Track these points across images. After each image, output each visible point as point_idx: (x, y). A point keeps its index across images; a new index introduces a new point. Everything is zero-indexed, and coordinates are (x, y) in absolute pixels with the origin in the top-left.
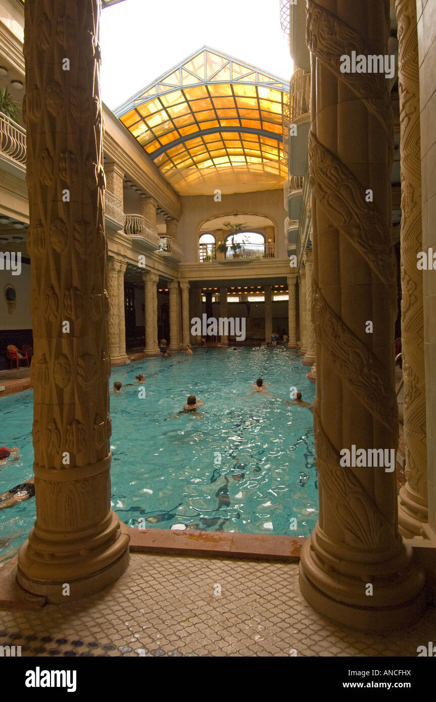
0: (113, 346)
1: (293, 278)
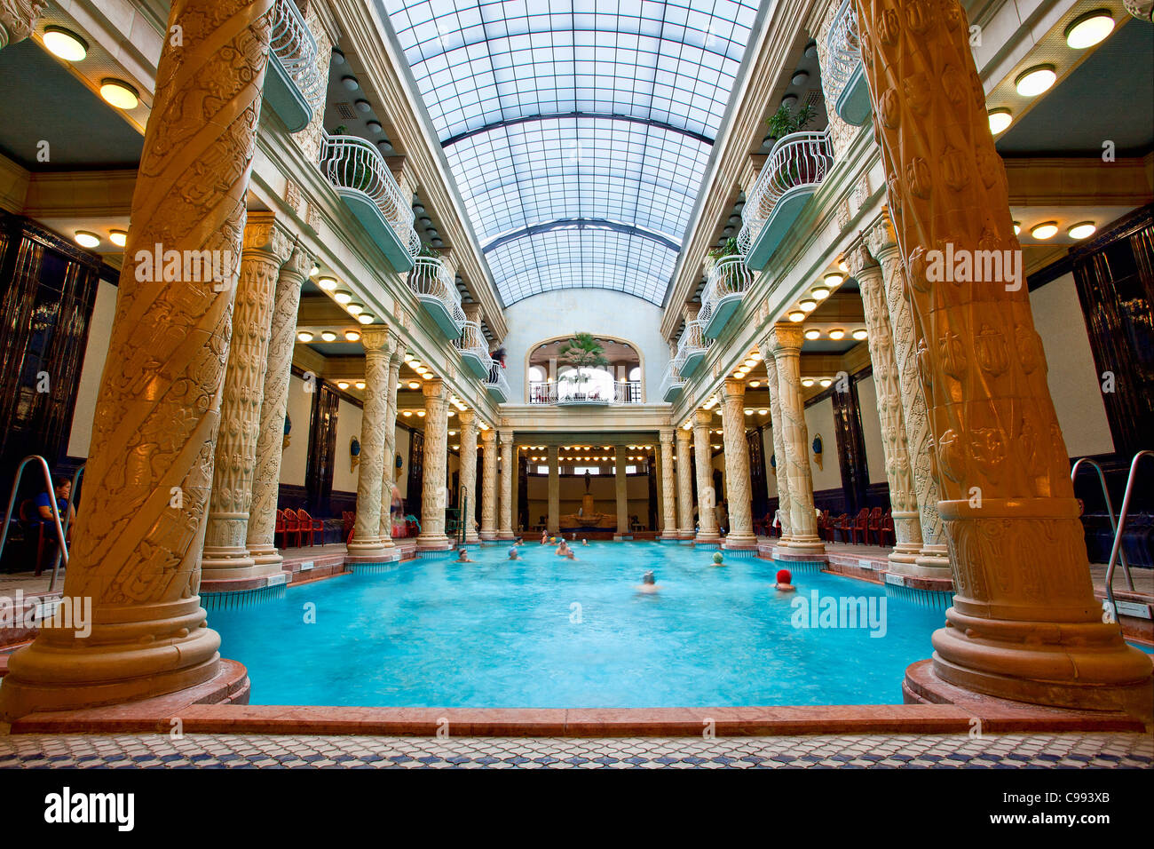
0: (429, 517)
1: (668, 433)
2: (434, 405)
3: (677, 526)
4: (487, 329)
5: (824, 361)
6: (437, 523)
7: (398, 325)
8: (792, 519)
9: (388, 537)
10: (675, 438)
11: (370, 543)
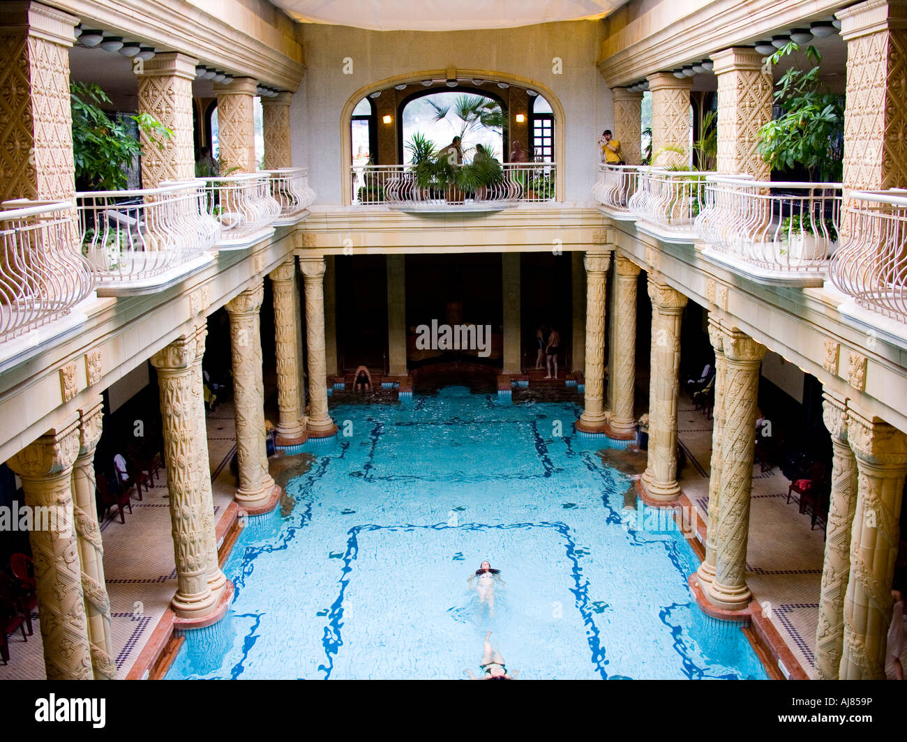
1: (601, 256)
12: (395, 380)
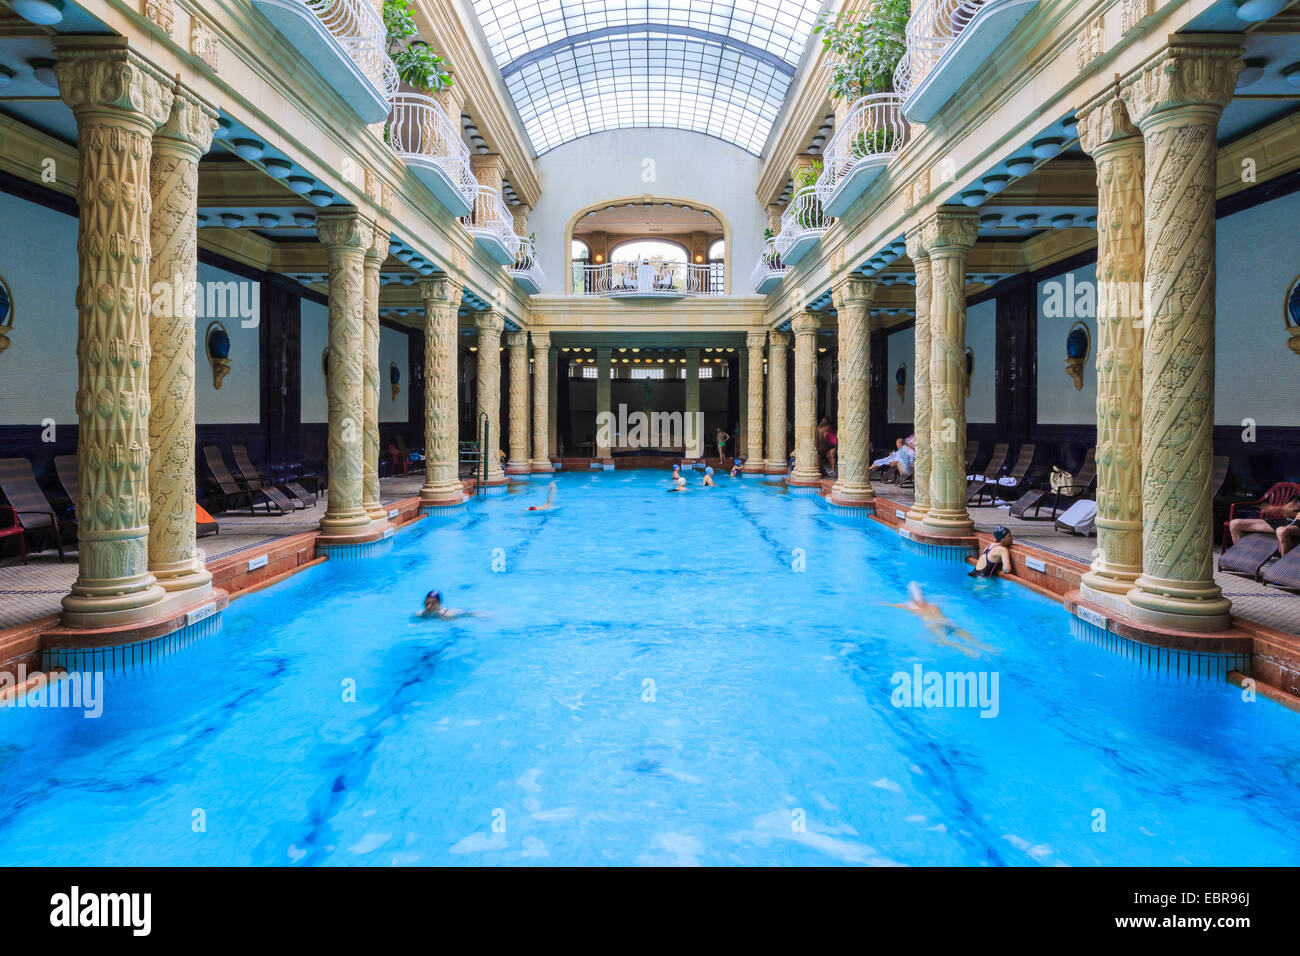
0: (437, 463)
1: (759, 335)
2: (437, 310)
3: (764, 455)
4: (511, 190)
5: (994, 250)
6: (446, 469)
7: (373, 206)
8: (932, 488)
9: (378, 504)
10: (768, 341)
11: (351, 517)
12: (601, 461)
